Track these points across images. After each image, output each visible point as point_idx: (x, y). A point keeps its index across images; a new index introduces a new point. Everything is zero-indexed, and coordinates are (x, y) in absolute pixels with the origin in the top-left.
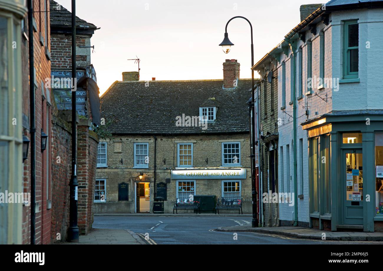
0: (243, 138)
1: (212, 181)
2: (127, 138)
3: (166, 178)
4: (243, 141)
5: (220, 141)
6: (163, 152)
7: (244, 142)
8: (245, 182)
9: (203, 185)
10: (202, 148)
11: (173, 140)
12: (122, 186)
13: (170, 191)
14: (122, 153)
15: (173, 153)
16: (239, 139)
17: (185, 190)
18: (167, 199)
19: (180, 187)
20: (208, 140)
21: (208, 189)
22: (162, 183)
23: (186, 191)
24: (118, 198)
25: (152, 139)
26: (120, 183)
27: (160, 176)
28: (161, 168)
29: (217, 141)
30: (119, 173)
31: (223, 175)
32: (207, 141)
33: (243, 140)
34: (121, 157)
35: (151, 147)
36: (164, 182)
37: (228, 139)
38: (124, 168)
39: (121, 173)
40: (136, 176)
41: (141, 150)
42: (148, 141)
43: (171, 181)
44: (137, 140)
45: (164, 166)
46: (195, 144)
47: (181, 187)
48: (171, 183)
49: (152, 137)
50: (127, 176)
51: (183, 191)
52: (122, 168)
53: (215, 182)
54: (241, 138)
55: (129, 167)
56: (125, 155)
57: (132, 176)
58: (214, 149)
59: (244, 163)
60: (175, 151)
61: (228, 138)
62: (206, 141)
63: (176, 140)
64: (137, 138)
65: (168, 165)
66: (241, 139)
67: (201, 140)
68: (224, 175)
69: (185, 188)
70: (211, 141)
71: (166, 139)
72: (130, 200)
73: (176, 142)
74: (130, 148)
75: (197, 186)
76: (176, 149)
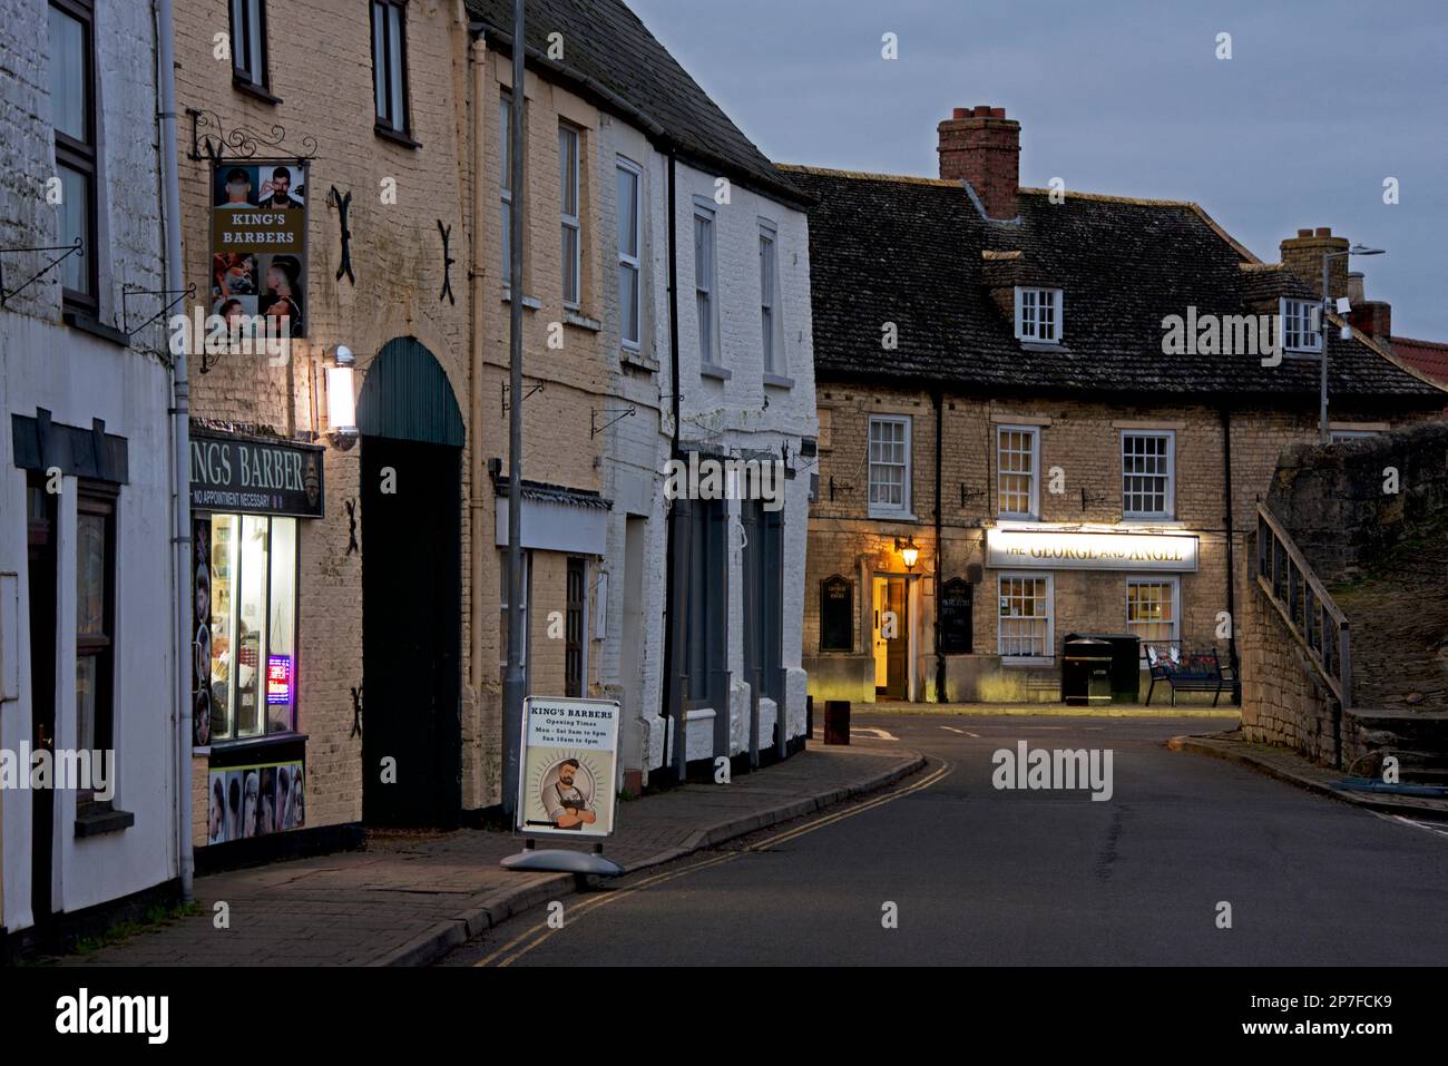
0: (1182, 415)
1: (1097, 577)
2: (846, 392)
3: (968, 564)
4: (1184, 430)
5: (1116, 424)
6: (957, 459)
7: (1186, 433)
8: (1192, 585)
9: (1076, 593)
10: (1065, 449)
11: (987, 409)
12: (834, 592)
13: (983, 615)
14: (831, 451)
15: (986, 462)
16: (1168, 420)
17: (1020, 614)
18: (974, 647)
19: (1005, 598)
20: (1083, 419)
21: (1089, 608)
22: (956, 582)
23: (1023, 617)
24: (818, 641)
25: (923, 401)
26: (825, 577)
27: (951, 553)
28: (952, 523)
29: (1109, 422)
30: (822, 535)
31: (1134, 557)
32: (1080, 422)
33: (1181, 424)
34: (828, 470)
35: (921, 434)
36: (963, 576)
37: (1138, 417)
38: (838, 514)
39: (827, 535)
40: (876, 552)
41: (885, 446)
42: (910, 409)
43: (985, 576)
44: (878, 401)
45: (961, 512)
46: (1045, 432)
47: (1009, 600)
48: (982, 584)
49: (923, 394)
50: (846, 550)
51: (1014, 615)
52: (832, 514)
53: (1108, 582)
54: (1177, 418)
55: (855, 514)
56: (839, 460)
57: (866, 551)
58: (1100, 454)
59: (1186, 514)
60: (993, 457)
61: (1139, 414)
62: (1077, 422)
63: (995, 410)
64: (879, 397)
65: (971, 510)
66: (1176, 420)
67: (1064, 416)
68: (1138, 558)
69: (1017, 604)
70: (1090, 422)
71: (967, 404)
72: (857, 647)
73: (995, 418)
74: (856, 433)
75: (1058, 598)
76: (992, 448)
